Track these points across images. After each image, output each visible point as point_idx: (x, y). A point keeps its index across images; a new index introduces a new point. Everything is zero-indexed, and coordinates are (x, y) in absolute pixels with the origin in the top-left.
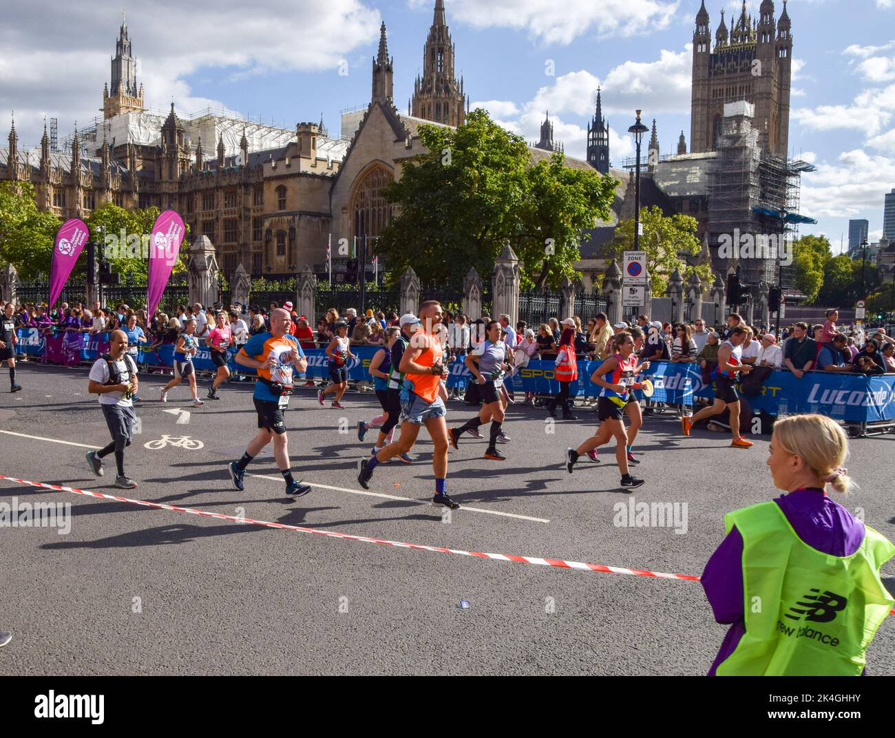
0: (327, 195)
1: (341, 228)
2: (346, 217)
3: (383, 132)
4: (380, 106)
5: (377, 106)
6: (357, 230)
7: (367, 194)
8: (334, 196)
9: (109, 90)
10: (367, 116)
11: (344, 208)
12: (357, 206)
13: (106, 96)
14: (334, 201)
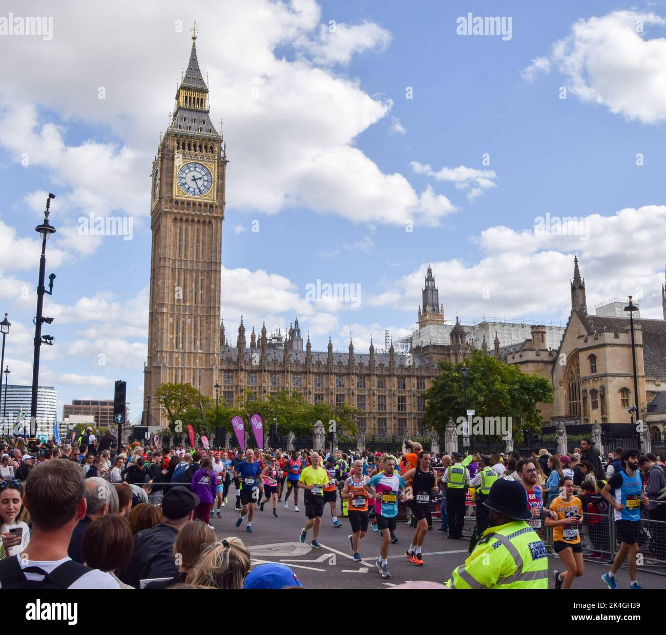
0: (550, 374)
1: (560, 397)
2: (562, 388)
3: (579, 330)
4: (576, 312)
5: (574, 312)
6: (570, 398)
7: (574, 371)
8: (554, 374)
9: (422, 310)
10: (570, 319)
11: (560, 382)
12: (569, 380)
13: (420, 313)
14: (554, 377)
